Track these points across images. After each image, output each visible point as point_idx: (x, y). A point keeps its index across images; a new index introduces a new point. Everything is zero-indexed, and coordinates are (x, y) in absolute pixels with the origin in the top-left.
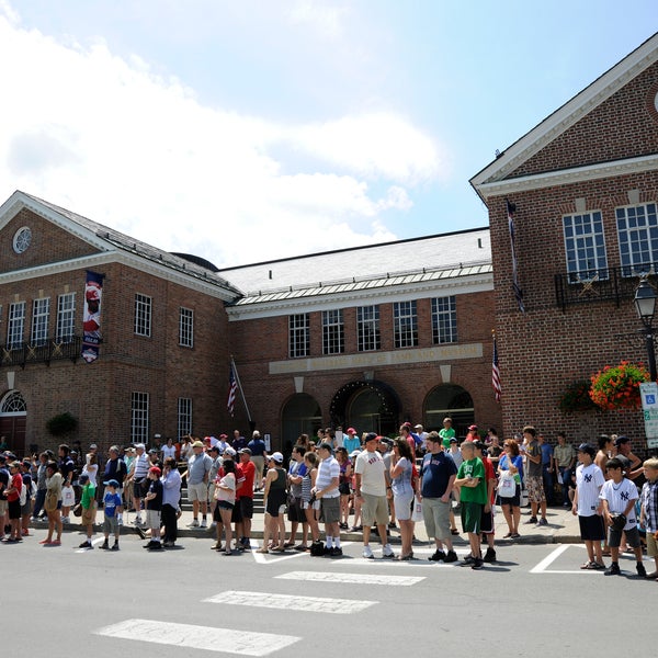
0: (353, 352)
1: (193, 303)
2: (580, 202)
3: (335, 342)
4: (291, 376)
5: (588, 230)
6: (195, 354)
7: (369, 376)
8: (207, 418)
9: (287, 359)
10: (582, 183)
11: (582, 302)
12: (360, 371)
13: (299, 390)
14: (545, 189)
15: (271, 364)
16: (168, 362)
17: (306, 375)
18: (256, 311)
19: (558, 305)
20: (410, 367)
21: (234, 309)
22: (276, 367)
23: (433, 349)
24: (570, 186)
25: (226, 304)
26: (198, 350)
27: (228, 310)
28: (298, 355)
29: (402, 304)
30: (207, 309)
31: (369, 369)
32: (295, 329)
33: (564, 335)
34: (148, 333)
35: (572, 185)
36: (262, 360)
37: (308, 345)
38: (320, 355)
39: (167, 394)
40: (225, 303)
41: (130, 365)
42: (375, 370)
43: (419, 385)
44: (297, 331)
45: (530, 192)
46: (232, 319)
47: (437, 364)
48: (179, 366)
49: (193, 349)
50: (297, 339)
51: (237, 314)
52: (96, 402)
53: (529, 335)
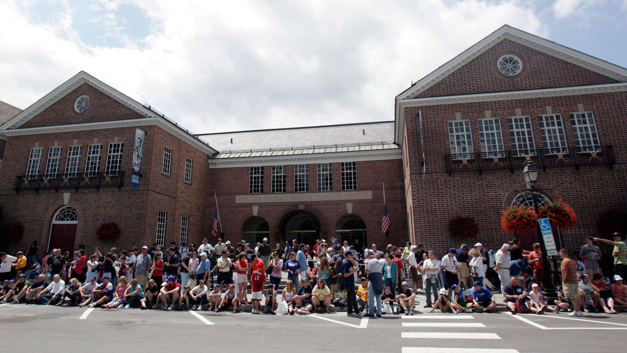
0: (291, 192)
1: (193, 155)
2: (458, 115)
3: (280, 186)
4: (251, 205)
5: (462, 130)
6: (192, 188)
7: (301, 207)
8: (195, 230)
9: (247, 194)
10: (459, 104)
11: (460, 171)
12: (296, 204)
13: (255, 213)
14: (438, 106)
15: (237, 197)
16: (178, 192)
17: (261, 205)
18: (229, 163)
19: (447, 172)
20: (327, 203)
21: (214, 161)
22: (240, 199)
23: (342, 193)
24: (452, 105)
25: (209, 158)
26: (193, 185)
27: (210, 161)
28: (255, 191)
29: (323, 164)
30: (199, 159)
31: (302, 203)
32: (254, 176)
33: (450, 189)
34: (168, 173)
35: (453, 105)
36: (231, 194)
37: (262, 186)
38: (270, 193)
39: (176, 213)
40: (208, 156)
41: (159, 193)
42: (306, 204)
43: (333, 214)
44: (255, 177)
45: (430, 107)
46: (211, 167)
47: (345, 202)
48: (183, 195)
49: (191, 185)
50: (255, 182)
51: (215, 164)
52: (135, 216)
53: (430, 188)
